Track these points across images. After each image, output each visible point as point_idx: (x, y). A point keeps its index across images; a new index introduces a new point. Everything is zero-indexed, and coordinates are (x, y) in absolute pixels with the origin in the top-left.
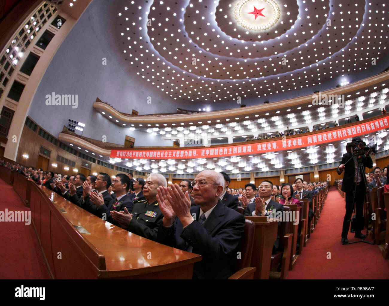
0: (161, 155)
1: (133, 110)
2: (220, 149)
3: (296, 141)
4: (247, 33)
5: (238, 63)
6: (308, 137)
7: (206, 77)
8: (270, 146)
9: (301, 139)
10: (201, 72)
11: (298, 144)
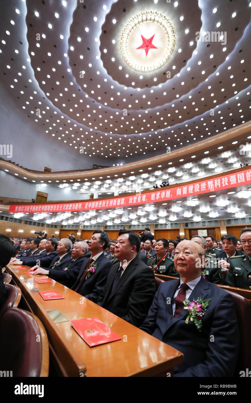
0: (54, 208)
1: (45, 167)
2: (100, 202)
3: (164, 193)
4: (141, 77)
5: (140, 116)
6: (177, 189)
7: (112, 134)
8: (140, 199)
9: (169, 191)
10: (106, 129)
11: (167, 196)
